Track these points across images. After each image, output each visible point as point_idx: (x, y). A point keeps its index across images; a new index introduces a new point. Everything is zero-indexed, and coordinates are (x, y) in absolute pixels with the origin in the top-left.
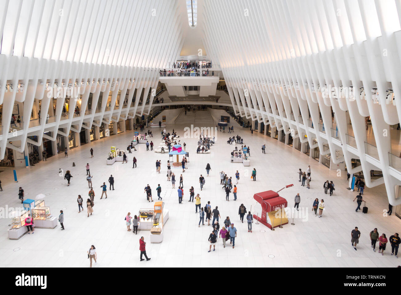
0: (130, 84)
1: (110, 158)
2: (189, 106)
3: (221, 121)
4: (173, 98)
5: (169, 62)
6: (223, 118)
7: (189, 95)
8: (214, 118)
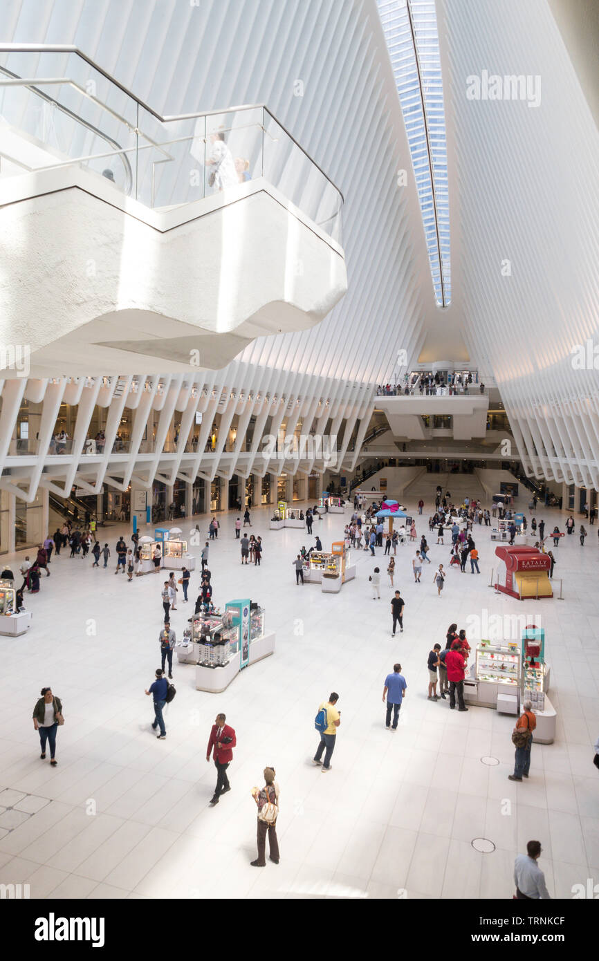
0: (319, 408)
1: (276, 519)
2: (437, 461)
3: (501, 493)
4: (403, 446)
5: (395, 375)
6: (504, 487)
7: (434, 438)
8: (486, 487)
